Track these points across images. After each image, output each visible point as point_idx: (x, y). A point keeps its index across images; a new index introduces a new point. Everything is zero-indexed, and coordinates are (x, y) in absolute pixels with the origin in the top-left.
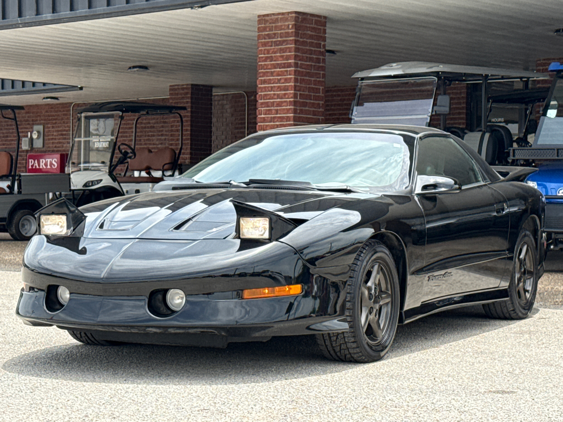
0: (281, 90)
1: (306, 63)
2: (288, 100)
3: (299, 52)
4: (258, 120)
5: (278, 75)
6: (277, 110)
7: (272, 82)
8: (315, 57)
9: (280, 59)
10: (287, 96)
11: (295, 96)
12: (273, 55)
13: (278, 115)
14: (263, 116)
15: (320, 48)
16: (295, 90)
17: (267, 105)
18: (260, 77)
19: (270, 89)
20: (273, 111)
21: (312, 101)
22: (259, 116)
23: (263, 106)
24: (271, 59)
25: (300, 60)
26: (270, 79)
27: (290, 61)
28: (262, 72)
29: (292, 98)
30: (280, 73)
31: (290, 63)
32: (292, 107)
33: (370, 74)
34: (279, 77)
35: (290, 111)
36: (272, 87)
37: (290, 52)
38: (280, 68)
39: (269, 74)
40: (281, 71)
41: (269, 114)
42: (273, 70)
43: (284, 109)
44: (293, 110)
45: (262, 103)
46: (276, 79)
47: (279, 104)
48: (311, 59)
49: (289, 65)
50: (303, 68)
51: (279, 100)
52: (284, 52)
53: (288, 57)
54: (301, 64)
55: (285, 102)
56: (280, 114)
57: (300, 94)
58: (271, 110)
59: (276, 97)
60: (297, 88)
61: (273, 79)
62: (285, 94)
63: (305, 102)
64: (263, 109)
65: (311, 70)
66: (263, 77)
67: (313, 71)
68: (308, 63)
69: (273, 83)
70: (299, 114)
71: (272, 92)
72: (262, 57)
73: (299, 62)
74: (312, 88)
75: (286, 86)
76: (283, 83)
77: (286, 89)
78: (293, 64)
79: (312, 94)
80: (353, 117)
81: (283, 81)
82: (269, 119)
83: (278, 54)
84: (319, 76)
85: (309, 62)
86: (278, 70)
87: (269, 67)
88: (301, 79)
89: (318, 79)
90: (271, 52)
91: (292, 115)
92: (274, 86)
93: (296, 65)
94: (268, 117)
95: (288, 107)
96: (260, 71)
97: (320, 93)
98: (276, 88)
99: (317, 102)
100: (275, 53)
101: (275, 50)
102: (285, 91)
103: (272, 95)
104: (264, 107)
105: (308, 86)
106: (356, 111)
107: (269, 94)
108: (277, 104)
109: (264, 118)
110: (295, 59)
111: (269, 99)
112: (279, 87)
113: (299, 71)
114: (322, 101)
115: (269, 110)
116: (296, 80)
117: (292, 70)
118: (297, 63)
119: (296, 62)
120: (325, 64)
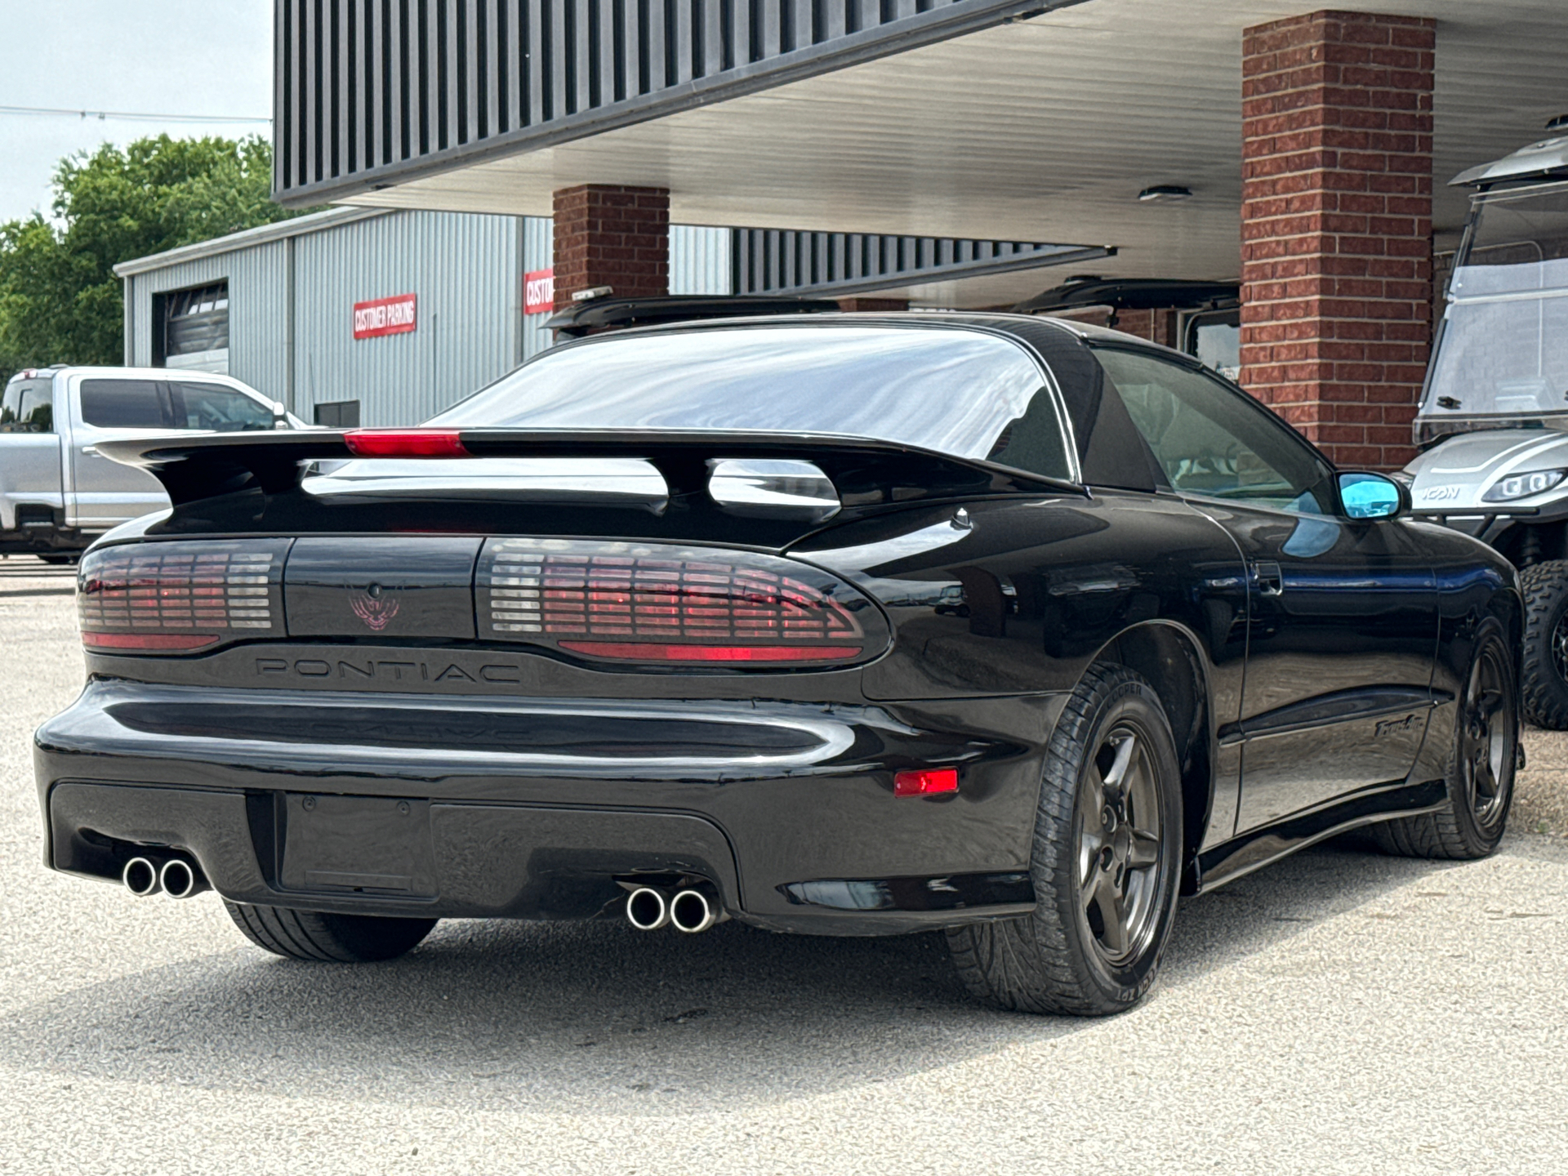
0: (1292, 232)
1: (1361, 152)
2: (1308, 256)
3: (1337, 122)
4: (1243, 314)
5: (1287, 190)
6: (1284, 286)
7: (1273, 209)
8: (1393, 133)
9: (1292, 144)
10: (1305, 247)
11: (1326, 244)
12: (1277, 135)
13: (1287, 300)
14: (1254, 303)
15: (1415, 108)
16: (1325, 227)
17: (1262, 274)
18: (1249, 196)
19: (1268, 227)
20: (1276, 289)
21: (1385, 257)
22: (1246, 305)
23: (1254, 276)
24: (1273, 146)
25: (1341, 145)
26: (1268, 202)
27: (1313, 149)
28: (1252, 183)
29: (1315, 251)
30: (1291, 184)
31: (1314, 153)
32: (1318, 276)
33: (1486, 170)
34: (1289, 196)
35: (1313, 288)
36: (1273, 223)
37: (1313, 124)
38: (1291, 171)
39: (1266, 188)
40: (1294, 178)
41: (1266, 298)
42: (1276, 177)
43: (1299, 282)
44: (1317, 282)
45: (1252, 269)
46: (1281, 200)
47: (1289, 269)
48: (1380, 141)
49: (1310, 162)
50: (1351, 167)
51: (1288, 258)
52: (1300, 126)
53: (1309, 141)
54: (1343, 154)
55: (1301, 261)
56: (1290, 297)
57: (1342, 238)
58: (1271, 285)
59: (1281, 249)
60: (1333, 223)
61: (1275, 200)
62: (1301, 241)
63: (1359, 260)
64: (1253, 284)
65: (1382, 170)
66: (1254, 196)
67: (1387, 173)
68: (1369, 152)
69: (1275, 214)
70: (1340, 293)
71: (1273, 238)
72: (1252, 143)
73: (1340, 151)
74: (1386, 219)
75: (1302, 218)
76: (1297, 211)
77: (1304, 226)
78: (1318, 157)
79: (1386, 237)
80: (1450, 298)
81: (1296, 204)
82: (1267, 310)
83: (1288, 133)
84: (1408, 184)
85: (1374, 148)
86: (1288, 174)
87: (1267, 169)
88: (1342, 196)
89: (1406, 196)
90: (1270, 128)
91: (1317, 297)
92: (1278, 221)
93: (1329, 159)
94: (1263, 306)
95: (1309, 277)
96: (1248, 181)
97: (1412, 233)
98: (1281, 225)
99: (1404, 259)
100: (1280, 131)
101: (1281, 120)
102: (1301, 232)
103: (1274, 245)
104: (1255, 280)
105: (1369, 215)
106: (1460, 281)
107: (1267, 243)
108: (1284, 269)
109: (1255, 307)
110: (1324, 144)
111: (1267, 256)
112: (1288, 222)
113: (1338, 175)
114: (1420, 255)
115: (1266, 286)
116: (1328, 201)
117: (1316, 174)
118: (1334, 154)
119: (1330, 149)
120: (1430, 150)
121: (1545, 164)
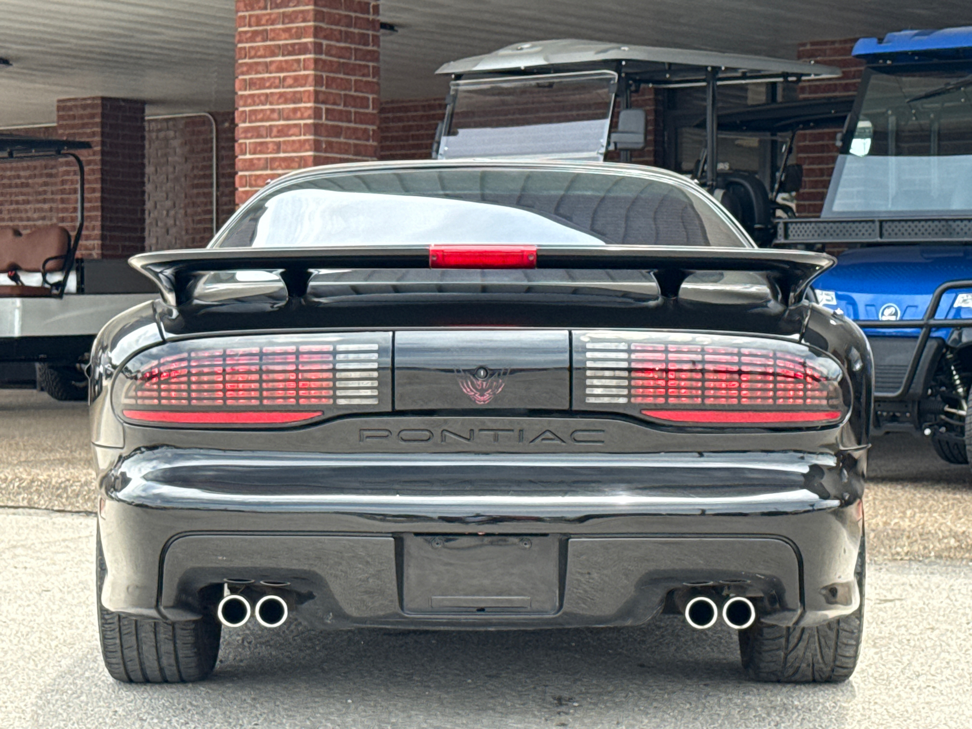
0: (285, 102)
1: (338, 44)
2: (302, 122)
3: (323, 21)
4: (239, 165)
5: (281, 70)
6: (278, 144)
7: (268, 84)
8: (356, 31)
9: (284, 35)
10: (299, 114)
11: (317, 113)
12: (269, 28)
13: (282, 155)
14: (248, 156)
15: (368, 13)
16: (316, 101)
17: (256, 132)
18: (243, 73)
19: (263, 98)
20: (271, 146)
21: (352, 125)
22: (241, 157)
23: (249, 135)
24: (265, 36)
25: (326, 38)
26: (263, 79)
27: (304, 40)
28: (246, 64)
29: (309, 118)
30: (284, 65)
31: (306, 43)
32: (311, 137)
33: (476, 65)
34: (282, 75)
35: (307, 146)
36: (267, 95)
37: (304, 20)
38: (283, 55)
39: (260, 68)
40: (286, 61)
41: (261, 152)
42: (268, 60)
43: (294, 141)
44: (312, 142)
45: (247, 130)
46: (275, 78)
47: (282, 132)
48: (348, 37)
49: (303, 49)
50: (331, 55)
51: (282, 122)
52: (292, 22)
53: (300, 33)
54: (327, 46)
55: (295, 125)
56: (285, 152)
57: (327, 110)
58: (266, 143)
59: (275, 116)
60: (321, 97)
61: (269, 78)
62: (295, 110)
63: (338, 126)
64: (248, 141)
65: (350, 58)
66: (247, 73)
67: (352, 61)
68: (342, 45)
69: (269, 88)
70: (326, 151)
71: (268, 107)
72: (246, 32)
73: (325, 42)
74: (352, 96)
75: (295, 93)
76: (290, 86)
77: (296, 98)
78: (310, 47)
79: (353, 110)
81: (290, 81)
82: (262, 162)
83: (280, 26)
84: (366, 71)
85: (345, 42)
86: (280, 58)
87: (261, 52)
88: (327, 77)
89: (365, 79)
90: (263, 21)
91: (311, 153)
92: (272, 93)
93: (318, 48)
94: (259, 159)
95: (302, 138)
96: (240, 61)
97: (367, 107)
98: (276, 97)
99: (363, 126)
100: (272, 24)
101: (273, 17)
102: (294, 102)
103: (268, 112)
104: (251, 138)
105: (343, 93)
106: (446, 145)
107: (262, 110)
108: (279, 131)
109: (251, 160)
110: (315, 36)
111: (262, 120)
112: (281, 95)
113: (324, 61)
114: (373, 124)
115: (261, 144)
116: (318, 81)
117: (309, 59)
118: (321, 44)
119: (318, 41)
120: (379, 46)
121: (522, 64)
